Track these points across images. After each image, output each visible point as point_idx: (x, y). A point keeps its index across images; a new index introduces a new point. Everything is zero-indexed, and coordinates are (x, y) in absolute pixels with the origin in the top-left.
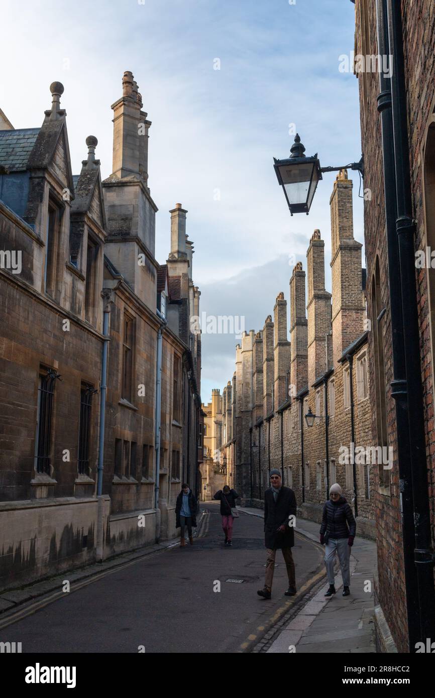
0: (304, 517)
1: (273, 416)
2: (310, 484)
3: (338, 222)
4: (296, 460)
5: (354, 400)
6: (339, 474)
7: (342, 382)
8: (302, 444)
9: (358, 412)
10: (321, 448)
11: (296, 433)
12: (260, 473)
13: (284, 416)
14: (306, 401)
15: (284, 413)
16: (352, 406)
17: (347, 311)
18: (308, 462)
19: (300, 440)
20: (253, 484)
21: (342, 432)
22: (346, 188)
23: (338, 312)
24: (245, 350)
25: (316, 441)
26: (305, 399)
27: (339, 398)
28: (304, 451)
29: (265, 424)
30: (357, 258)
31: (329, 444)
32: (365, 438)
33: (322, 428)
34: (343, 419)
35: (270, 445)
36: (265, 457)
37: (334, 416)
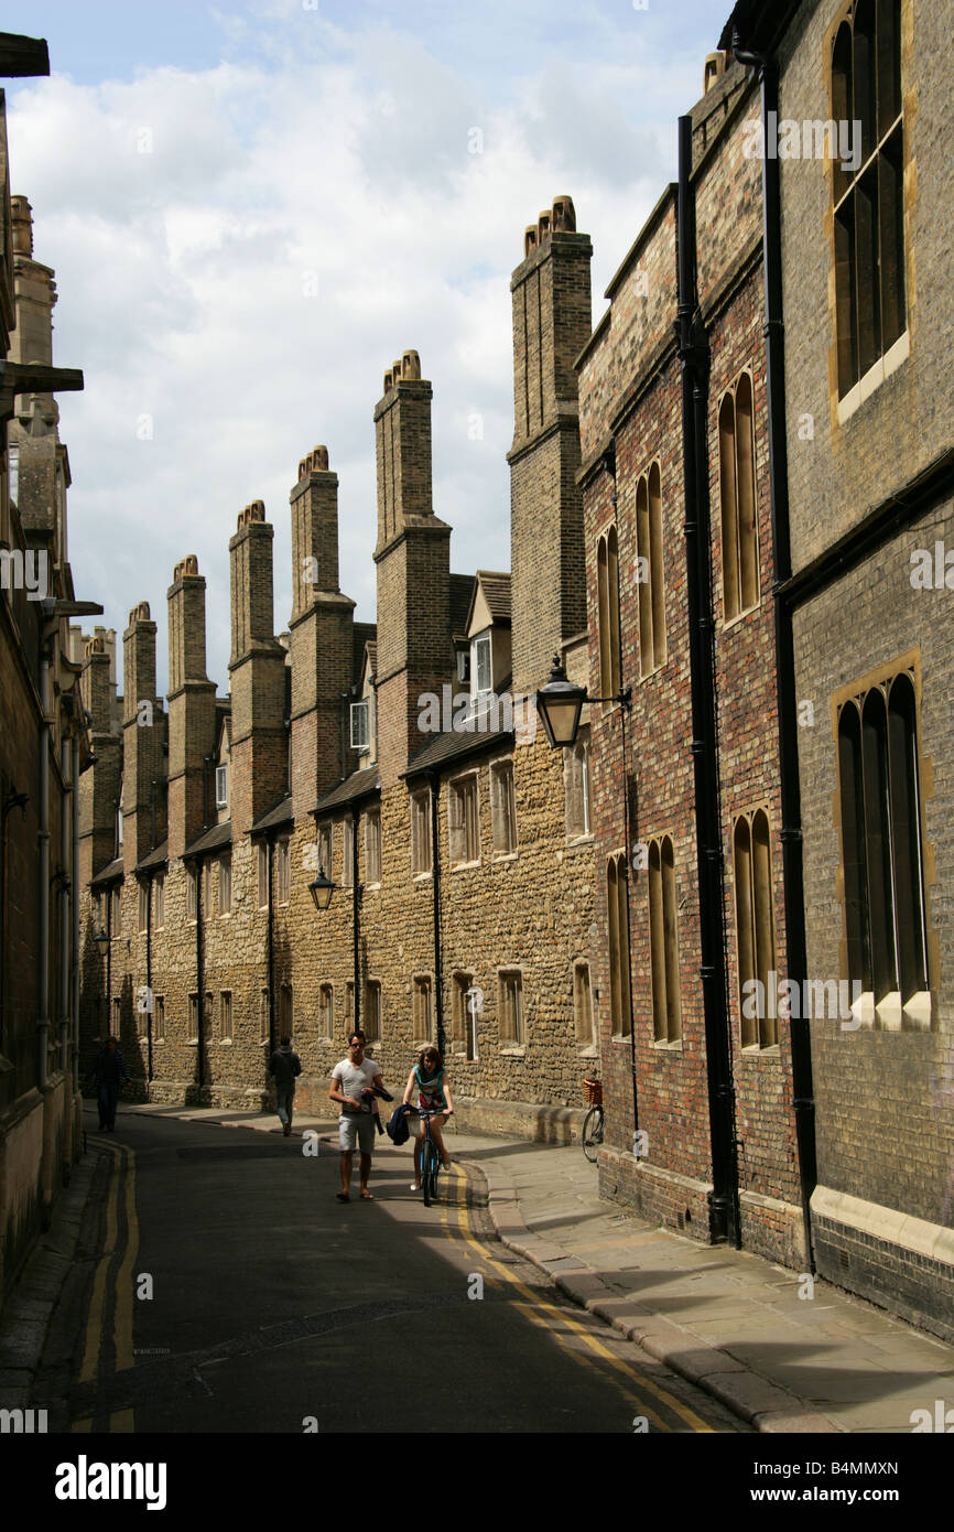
1: (161, 868)
3: (398, 473)
4: (247, 978)
5: (441, 862)
6: (393, 1011)
7: (405, 820)
8: (271, 940)
9: (450, 888)
10: (335, 952)
11: (247, 912)
13: (204, 870)
14: (286, 842)
15: (205, 865)
16: (437, 874)
17: (419, 670)
18: (291, 982)
19: (264, 931)
21: (402, 925)
22: (417, 398)
23: (396, 670)
25: (318, 937)
26: (282, 837)
27: (396, 853)
28: (276, 955)
29: (131, 884)
32: (470, 942)
33: (340, 910)
34: (406, 897)
35: (152, 937)
36: (128, 967)
37: (377, 886)
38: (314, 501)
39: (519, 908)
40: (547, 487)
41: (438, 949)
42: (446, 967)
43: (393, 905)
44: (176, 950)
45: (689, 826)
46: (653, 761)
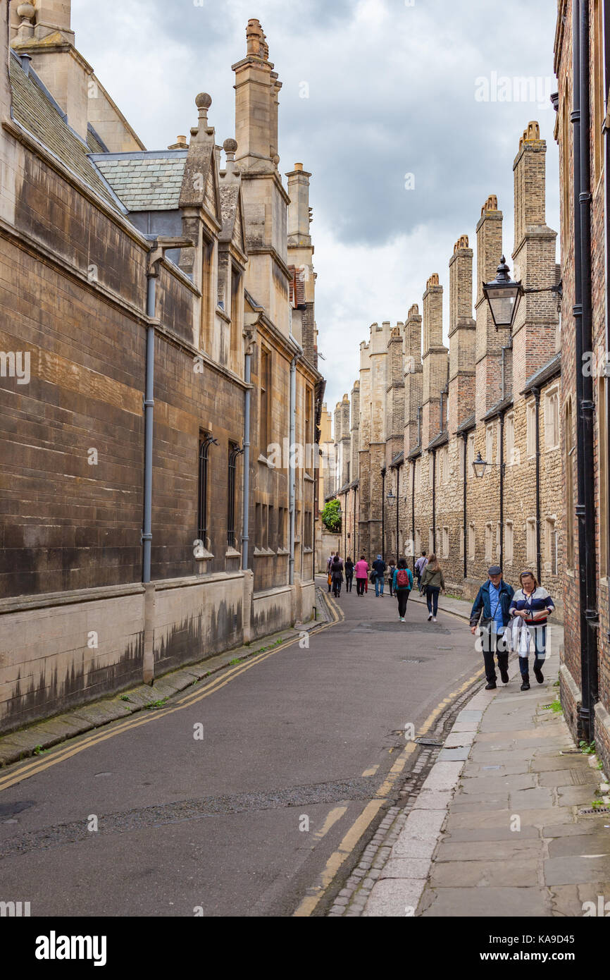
0: (466, 597)
1: (419, 455)
2: (476, 553)
3: (524, 200)
4: (455, 520)
5: (540, 447)
6: (517, 542)
7: (524, 421)
8: (465, 498)
9: (545, 463)
10: (493, 505)
12: (398, 536)
13: (437, 455)
14: (472, 438)
15: (437, 453)
16: (538, 455)
17: (534, 324)
18: (474, 523)
19: (462, 492)
20: (385, 550)
21: (523, 487)
22: (536, 152)
23: (521, 326)
24: (376, 352)
26: (470, 435)
27: (520, 442)
28: (468, 507)
29: (407, 465)
30: (549, 252)
31: (504, 501)
32: (554, 498)
33: (495, 479)
34: (524, 470)
35: (415, 496)
36: (406, 513)
38: (487, 229)
41: (538, 503)
42: (542, 514)
43: (518, 476)
44: (425, 503)
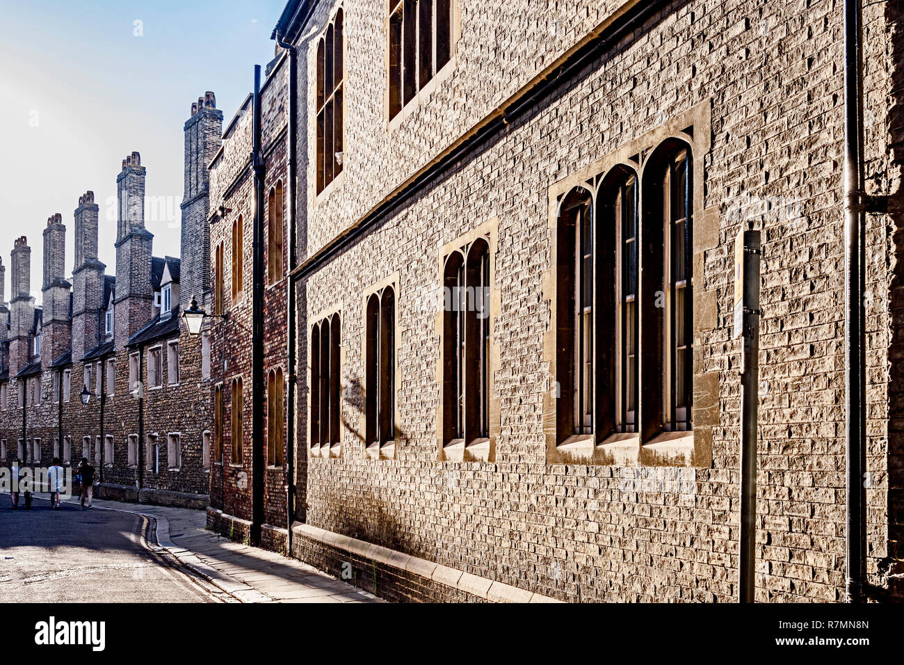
1: (6, 380)
2: (72, 459)
4: (48, 434)
6: (118, 451)
7: (127, 366)
8: (60, 417)
9: (147, 397)
10: (91, 424)
11: (49, 404)
13: (27, 383)
15: (28, 380)
18: (70, 436)
19: (57, 413)
21: (124, 413)
23: (124, 297)
25: (83, 416)
26: (66, 370)
28: (63, 424)
31: (104, 422)
32: (156, 422)
33: (95, 405)
34: (126, 401)
37: (113, 395)
39: (179, 408)
40: (199, 221)
41: (141, 424)
42: (145, 432)
43: (120, 404)
45: (250, 372)
46: (236, 344)
